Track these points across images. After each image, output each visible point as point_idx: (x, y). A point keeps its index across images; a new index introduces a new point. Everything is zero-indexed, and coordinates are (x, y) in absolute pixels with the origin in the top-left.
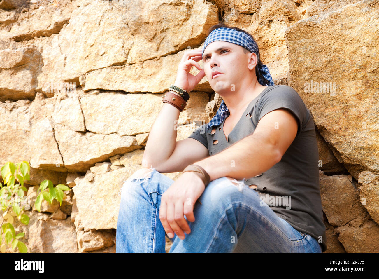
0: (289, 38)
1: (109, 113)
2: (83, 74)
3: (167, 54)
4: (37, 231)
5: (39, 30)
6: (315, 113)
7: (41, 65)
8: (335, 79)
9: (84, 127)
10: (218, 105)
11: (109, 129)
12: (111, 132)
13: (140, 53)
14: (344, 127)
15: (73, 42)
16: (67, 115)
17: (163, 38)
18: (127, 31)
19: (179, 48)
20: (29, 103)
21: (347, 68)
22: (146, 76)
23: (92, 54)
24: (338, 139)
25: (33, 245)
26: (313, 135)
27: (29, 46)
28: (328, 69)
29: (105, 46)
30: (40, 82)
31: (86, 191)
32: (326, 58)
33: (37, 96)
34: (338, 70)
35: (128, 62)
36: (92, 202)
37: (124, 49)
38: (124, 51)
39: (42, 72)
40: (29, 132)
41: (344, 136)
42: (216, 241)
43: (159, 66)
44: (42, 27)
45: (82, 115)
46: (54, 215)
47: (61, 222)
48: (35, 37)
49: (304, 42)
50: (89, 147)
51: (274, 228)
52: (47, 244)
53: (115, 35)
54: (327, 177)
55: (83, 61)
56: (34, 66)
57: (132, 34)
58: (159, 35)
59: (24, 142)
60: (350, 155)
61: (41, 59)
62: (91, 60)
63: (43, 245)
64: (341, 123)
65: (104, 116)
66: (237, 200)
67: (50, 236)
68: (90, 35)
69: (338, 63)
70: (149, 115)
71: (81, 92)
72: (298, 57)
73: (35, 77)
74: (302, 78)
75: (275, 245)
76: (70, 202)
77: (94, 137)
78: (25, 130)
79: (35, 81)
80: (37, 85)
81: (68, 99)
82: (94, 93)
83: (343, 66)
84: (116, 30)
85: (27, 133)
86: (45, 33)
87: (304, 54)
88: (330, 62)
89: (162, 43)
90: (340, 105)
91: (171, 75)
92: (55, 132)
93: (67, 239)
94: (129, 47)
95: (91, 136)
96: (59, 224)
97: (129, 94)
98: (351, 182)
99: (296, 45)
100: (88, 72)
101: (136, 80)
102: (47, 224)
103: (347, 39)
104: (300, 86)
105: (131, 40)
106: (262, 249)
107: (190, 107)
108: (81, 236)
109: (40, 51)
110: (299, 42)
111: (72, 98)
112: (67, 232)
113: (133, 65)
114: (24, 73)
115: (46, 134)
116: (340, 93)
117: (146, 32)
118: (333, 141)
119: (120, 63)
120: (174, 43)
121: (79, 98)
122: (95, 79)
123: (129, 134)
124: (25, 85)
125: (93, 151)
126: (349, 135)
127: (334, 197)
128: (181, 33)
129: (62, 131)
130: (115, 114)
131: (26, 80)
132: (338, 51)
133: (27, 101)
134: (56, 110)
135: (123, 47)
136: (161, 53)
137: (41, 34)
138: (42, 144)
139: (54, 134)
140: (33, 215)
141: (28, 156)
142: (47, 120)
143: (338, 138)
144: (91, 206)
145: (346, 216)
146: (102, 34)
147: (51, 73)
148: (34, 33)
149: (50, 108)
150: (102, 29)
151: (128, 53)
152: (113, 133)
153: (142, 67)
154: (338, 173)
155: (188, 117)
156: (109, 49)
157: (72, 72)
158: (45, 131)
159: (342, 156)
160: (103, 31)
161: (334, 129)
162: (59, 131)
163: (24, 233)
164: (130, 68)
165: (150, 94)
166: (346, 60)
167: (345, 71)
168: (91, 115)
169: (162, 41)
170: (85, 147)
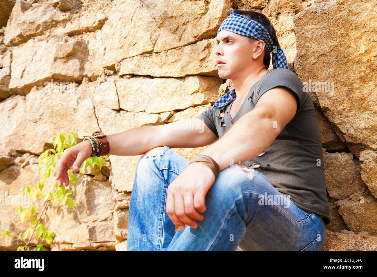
0: (297, 25)
1: (139, 94)
2: (118, 61)
3: (187, 44)
4: (83, 190)
5: (86, 26)
6: (320, 95)
7: (88, 55)
8: (340, 63)
9: (118, 106)
10: (230, 87)
11: (138, 108)
12: (140, 111)
13: (164, 44)
14: (347, 108)
15: (111, 35)
16: (105, 96)
17: (185, 30)
18: (155, 24)
19: (198, 38)
20: (77, 86)
21: (352, 52)
22: (170, 63)
23: (125, 45)
24: (341, 120)
25: (79, 201)
26: (313, 114)
27: (78, 39)
28: (333, 54)
29: (136, 37)
30: (87, 69)
31: (120, 159)
32: (332, 43)
33: (84, 80)
34: (343, 55)
35: (155, 51)
36: (124, 168)
37: (151, 40)
38: (152, 41)
39: (88, 61)
40: (77, 109)
41: (348, 117)
42: (223, 232)
43: (180, 55)
44: (88, 24)
45: (117, 96)
46: (96, 178)
47: (102, 183)
48: (84, 33)
49: (311, 28)
50: (122, 122)
51: (283, 213)
52: (91, 200)
53: (144, 28)
54: (329, 155)
55: (119, 51)
56: (82, 56)
57: (159, 27)
58: (181, 27)
59: (73, 117)
60: (352, 134)
61: (87, 50)
62: (125, 50)
63: (87, 201)
64: (345, 105)
65: (135, 97)
66: (247, 189)
67: (93, 194)
68: (124, 29)
69: (344, 47)
70: (171, 97)
71: (117, 77)
72: (305, 42)
73: (82, 65)
74: (309, 62)
75: (284, 229)
76: (109, 167)
77: (126, 114)
78: (74, 108)
79: (83, 68)
80: (84, 72)
81: (107, 82)
82: (127, 78)
83: (348, 50)
84: (145, 24)
85: (75, 110)
86: (91, 29)
87: (311, 40)
88: (336, 46)
89: (183, 35)
90: (344, 88)
91: (191, 62)
92: (95, 110)
93: (106, 197)
94: (155, 38)
95: (124, 114)
96: (100, 184)
97: (155, 79)
98: (352, 160)
99: (303, 31)
100: (122, 60)
101: (161, 67)
102: (90, 184)
103: (353, 25)
104: (306, 69)
105: (158, 32)
106: (270, 234)
107: (207, 90)
108: (116, 196)
109: (87, 43)
110: (306, 28)
111: (110, 81)
112: (106, 192)
113: (159, 54)
114: (74, 61)
115: (88, 111)
116: (345, 76)
117: (170, 25)
118: (337, 121)
119: (148, 52)
120: (194, 34)
121: (115, 82)
122: (128, 66)
123: (155, 113)
124: (74, 71)
125: (125, 126)
126: (352, 116)
127: (335, 173)
128: (200, 26)
129: (101, 109)
130: (144, 95)
131: (75, 67)
132: (344, 37)
133: (77, 84)
134: (96, 92)
135: (151, 38)
136: (183, 43)
137: (88, 30)
138: (85, 119)
139: (95, 111)
140: (80, 177)
141: (76, 129)
142: (90, 100)
143: (341, 118)
144: (124, 171)
145: (347, 191)
146: (133, 27)
147: (95, 62)
148: (83, 29)
149: (92, 90)
150: (134, 24)
151: (155, 43)
152: (141, 111)
153: (167, 55)
154: (340, 151)
155: (205, 98)
156: (139, 40)
157: (110, 60)
158: (88, 109)
159: (345, 136)
160: (135, 25)
161: (338, 110)
162: (98, 109)
163: (72, 191)
164: (156, 56)
165: (173, 79)
166: (352, 45)
167: (350, 55)
168: (124, 96)
169: (184, 33)
170: (119, 122)
